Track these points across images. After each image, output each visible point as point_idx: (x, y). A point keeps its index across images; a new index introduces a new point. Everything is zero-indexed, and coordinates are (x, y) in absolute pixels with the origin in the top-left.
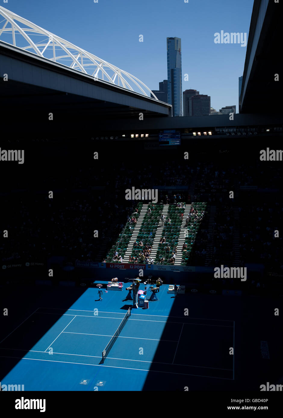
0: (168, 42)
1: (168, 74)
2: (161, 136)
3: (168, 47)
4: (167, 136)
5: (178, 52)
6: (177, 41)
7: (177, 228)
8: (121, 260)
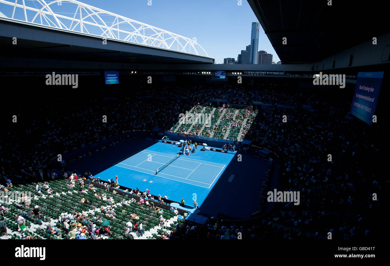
0: (253, 25)
1: (251, 42)
2: (216, 73)
3: (252, 27)
4: (219, 74)
5: (257, 30)
6: (258, 24)
7: (216, 120)
8: (185, 133)
